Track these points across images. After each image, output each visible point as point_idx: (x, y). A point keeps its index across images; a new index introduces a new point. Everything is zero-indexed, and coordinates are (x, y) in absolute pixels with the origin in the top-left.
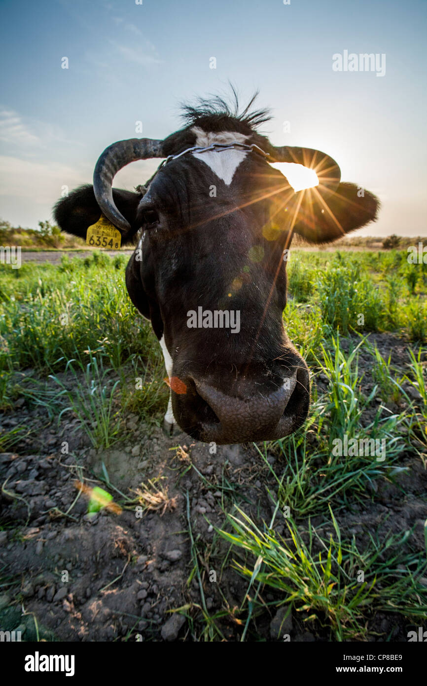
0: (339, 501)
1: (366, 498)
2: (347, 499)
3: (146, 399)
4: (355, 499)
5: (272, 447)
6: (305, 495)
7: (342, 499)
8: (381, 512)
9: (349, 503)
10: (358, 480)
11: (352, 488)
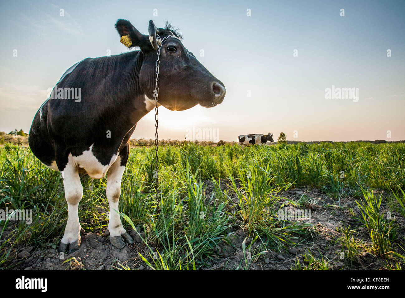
0: (199, 262)
1: (214, 257)
2: (204, 261)
3: (44, 230)
4: (209, 259)
5: (152, 240)
6: (176, 263)
7: (200, 260)
8: (223, 261)
9: (205, 262)
10: (208, 245)
11: (206, 252)
